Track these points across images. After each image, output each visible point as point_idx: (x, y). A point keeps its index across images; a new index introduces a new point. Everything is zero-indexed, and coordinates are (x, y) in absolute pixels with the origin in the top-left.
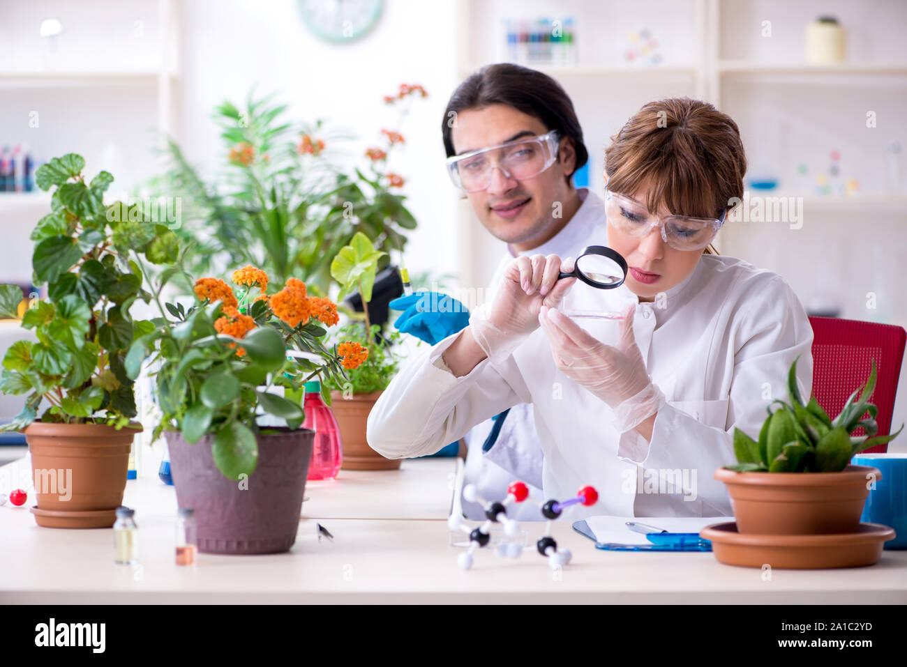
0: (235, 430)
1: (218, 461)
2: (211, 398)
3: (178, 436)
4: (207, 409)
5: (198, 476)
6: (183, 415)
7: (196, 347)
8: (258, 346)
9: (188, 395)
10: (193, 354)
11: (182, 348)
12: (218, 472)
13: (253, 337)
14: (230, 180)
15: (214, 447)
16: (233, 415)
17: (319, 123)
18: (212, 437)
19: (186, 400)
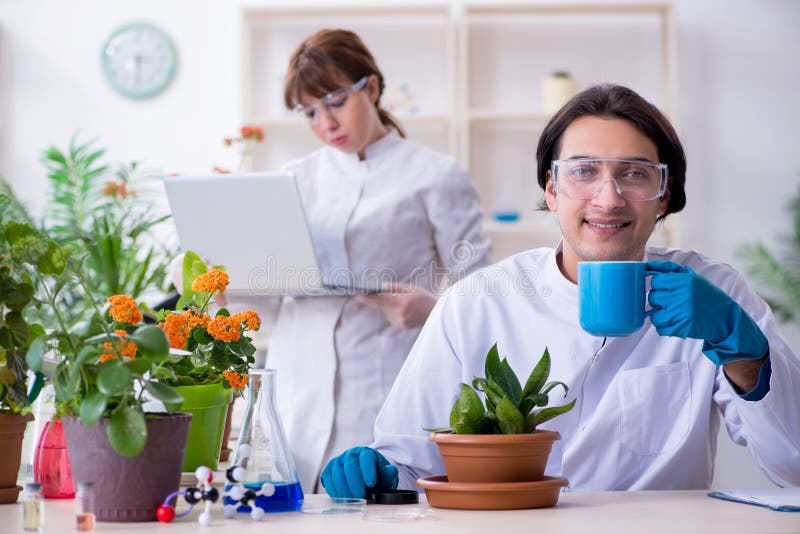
0: (126, 414)
1: (112, 440)
2: (106, 386)
3: (75, 420)
4: (103, 395)
5: (93, 455)
6: (78, 403)
7: (88, 344)
8: (146, 342)
9: (83, 385)
10: (87, 350)
11: (75, 346)
12: (111, 448)
13: (141, 333)
14: (55, 214)
15: (109, 430)
16: (124, 401)
17: (134, 165)
18: (106, 421)
19: (81, 389)
